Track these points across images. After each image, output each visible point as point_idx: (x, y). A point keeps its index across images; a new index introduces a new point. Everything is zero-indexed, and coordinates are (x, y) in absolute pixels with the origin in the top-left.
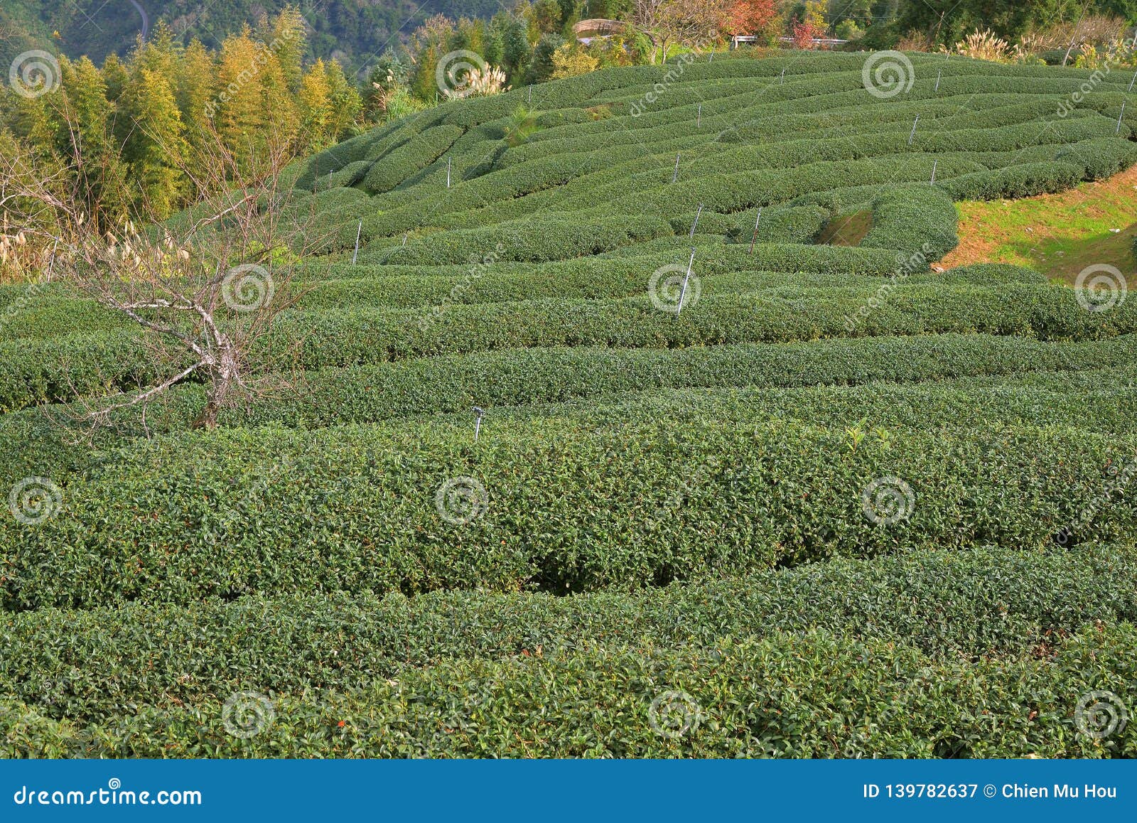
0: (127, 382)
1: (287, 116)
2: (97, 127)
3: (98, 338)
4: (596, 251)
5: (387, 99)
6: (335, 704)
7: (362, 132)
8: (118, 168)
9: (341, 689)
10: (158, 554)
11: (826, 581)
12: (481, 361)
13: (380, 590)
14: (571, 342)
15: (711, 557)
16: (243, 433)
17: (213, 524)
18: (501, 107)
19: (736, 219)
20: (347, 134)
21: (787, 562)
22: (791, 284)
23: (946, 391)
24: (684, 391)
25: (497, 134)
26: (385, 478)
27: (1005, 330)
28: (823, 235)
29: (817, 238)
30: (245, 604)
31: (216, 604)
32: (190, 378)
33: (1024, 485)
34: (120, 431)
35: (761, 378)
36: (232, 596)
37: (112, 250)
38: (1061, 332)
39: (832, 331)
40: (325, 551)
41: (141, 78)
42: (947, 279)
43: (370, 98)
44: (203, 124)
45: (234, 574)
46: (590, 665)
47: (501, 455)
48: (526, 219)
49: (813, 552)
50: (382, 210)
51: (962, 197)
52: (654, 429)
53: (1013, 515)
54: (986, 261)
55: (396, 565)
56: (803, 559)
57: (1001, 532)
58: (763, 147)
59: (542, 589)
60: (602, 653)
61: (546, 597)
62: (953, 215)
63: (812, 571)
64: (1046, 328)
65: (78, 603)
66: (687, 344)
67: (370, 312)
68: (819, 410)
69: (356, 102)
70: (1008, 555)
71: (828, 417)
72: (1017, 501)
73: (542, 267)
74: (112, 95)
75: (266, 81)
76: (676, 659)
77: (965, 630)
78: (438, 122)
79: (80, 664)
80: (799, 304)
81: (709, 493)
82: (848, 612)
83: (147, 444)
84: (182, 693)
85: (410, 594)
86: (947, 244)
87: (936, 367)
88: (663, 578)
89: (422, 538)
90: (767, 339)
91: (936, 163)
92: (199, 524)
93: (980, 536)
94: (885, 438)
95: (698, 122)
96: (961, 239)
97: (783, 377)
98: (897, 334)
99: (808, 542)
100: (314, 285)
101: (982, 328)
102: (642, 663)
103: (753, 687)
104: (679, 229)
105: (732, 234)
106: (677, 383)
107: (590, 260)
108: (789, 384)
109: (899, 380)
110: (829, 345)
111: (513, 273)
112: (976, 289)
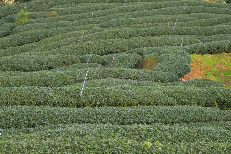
4: (50, 68)
14: (38, 104)
18: (14, 10)
19: (105, 58)
22: (127, 84)
23: (184, 128)
24: (82, 125)
25: (12, 21)
27: (207, 105)
28: (139, 65)
29: (136, 66)
35: (113, 120)
39: (140, 103)
42: (186, 84)
48: (22, 55)
51: (193, 53)
52: (69, 139)
54: (201, 77)
58: (116, 30)
62: (189, 60)
64: (223, 105)
66: (84, 106)
68: (135, 134)
71: (138, 137)
73: (28, 74)
80: (128, 92)
86: (187, 71)
87: (181, 118)
90: (116, 105)
91: (183, 38)
94: (160, 146)
95: (92, 19)
96: (191, 69)
98: (166, 105)
101: (198, 104)
104: (83, 61)
105: (103, 63)
106: (79, 122)
107: (47, 72)
108: (123, 123)
109: (166, 123)
110: (140, 109)
111: (16, 76)
112: (197, 89)
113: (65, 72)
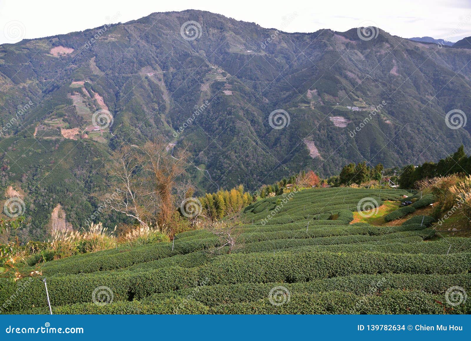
0: (216, 246)
1: (241, 202)
2: (212, 204)
3: (212, 239)
4: (292, 222)
5: (257, 198)
6: (252, 304)
7: (253, 203)
8: (215, 210)
9: (253, 301)
10: (222, 276)
11: (337, 281)
12: (273, 241)
13: (259, 282)
14: (289, 238)
15: (316, 276)
16: (235, 255)
17: (231, 271)
18: (275, 199)
19: (315, 216)
20: (251, 204)
21: (329, 277)
22: (326, 227)
23: (354, 245)
24: (309, 246)
25: (274, 203)
26: (259, 263)
27: (364, 234)
28: (331, 218)
29: (329, 219)
30: (236, 285)
31: (232, 285)
32: (226, 245)
33: (371, 263)
34: (215, 254)
35: (322, 244)
36: (234, 283)
37: (214, 224)
38: (373, 234)
39: (333, 235)
40: (250, 275)
41: (218, 196)
42: (353, 225)
43: (254, 198)
44: (228, 203)
45: (234, 280)
46: (297, 297)
47: (279, 258)
48: (280, 217)
49: (334, 275)
50: (256, 216)
51: (354, 211)
52: (304, 253)
53: (369, 268)
54: (359, 222)
55: (262, 278)
56: (332, 277)
57: (367, 271)
58: (318, 204)
59: (287, 282)
60: (298, 295)
61: (288, 284)
62: (352, 215)
63: (334, 279)
64: (371, 234)
65: (209, 285)
66: (309, 238)
67: (256, 233)
68: (333, 249)
69: (252, 199)
70: (369, 275)
71: (334, 250)
72: (370, 265)
73: (283, 225)
74: (214, 199)
75: (238, 196)
76: (312, 296)
77: (363, 290)
78: (265, 202)
79: (209, 295)
80: (327, 230)
81: (315, 265)
82: (341, 287)
83: (220, 256)
84: (226, 301)
85: (264, 283)
86: (352, 219)
87: (352, 241)
88: (308, 280)
89: (266, 273)
90: (322, 237)
91: (348, 205)
92: (229, 271)
93: (364, 272)
94: (345, 255)
95: (308, 200)
96: (354, 218)
97: (326, 243)
98: (345, 235)
99: (333, 273)
100: (246, 229)
101: (360, 234)
102: (306, 297)
103: (326, 301)
104: (306, 218)
105: (315, 219)
106: (307, 245)
107: (291, 224)
108: (326, 245)
109: (346, 243)
110: (333, 237)
111: (278, 226)
112: (358, 227)
113: (299, 224)
